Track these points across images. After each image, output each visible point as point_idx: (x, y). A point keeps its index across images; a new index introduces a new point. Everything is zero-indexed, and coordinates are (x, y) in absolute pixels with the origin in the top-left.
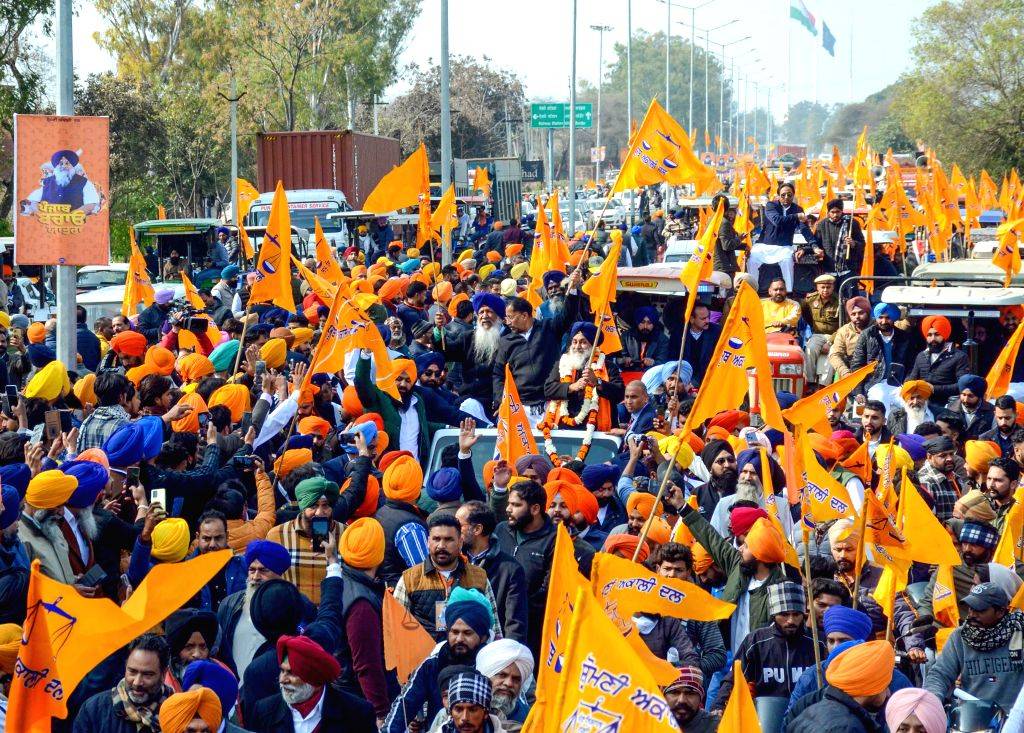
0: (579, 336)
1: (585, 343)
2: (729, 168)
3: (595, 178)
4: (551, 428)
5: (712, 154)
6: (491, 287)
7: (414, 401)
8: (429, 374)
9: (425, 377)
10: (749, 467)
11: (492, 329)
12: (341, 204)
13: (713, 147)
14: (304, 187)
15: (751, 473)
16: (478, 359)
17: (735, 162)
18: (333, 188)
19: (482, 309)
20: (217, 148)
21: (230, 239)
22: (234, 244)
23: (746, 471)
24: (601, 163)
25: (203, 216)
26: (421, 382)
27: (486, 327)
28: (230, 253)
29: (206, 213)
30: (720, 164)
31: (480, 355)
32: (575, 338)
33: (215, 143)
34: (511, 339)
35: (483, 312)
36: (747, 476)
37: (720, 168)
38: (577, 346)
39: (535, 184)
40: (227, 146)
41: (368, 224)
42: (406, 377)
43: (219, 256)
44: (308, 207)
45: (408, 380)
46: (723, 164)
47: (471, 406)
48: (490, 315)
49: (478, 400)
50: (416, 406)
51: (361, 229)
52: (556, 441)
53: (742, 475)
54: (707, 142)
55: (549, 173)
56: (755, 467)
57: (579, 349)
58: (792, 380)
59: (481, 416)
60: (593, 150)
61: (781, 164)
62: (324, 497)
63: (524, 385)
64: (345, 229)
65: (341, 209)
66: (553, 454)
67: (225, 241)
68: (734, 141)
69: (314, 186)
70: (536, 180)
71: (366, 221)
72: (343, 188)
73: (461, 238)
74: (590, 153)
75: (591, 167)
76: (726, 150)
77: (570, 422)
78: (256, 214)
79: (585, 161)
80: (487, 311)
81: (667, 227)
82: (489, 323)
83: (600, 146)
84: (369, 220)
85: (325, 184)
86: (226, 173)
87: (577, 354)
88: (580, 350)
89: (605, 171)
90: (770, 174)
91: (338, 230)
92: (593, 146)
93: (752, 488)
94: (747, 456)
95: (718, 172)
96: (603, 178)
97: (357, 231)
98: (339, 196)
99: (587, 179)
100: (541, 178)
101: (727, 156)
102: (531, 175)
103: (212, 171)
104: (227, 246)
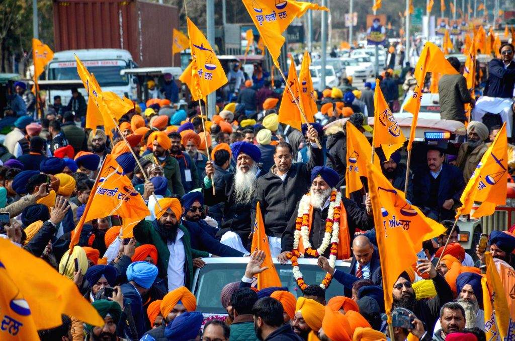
0: (319, 179)
1: (324, 185)
2: (461, 31)
3: (348, 41)
4: (298, 257)
5: (447, 19)
6: (244, 137)
7: (180, 235)
8: (194, 209)
9: (190, 214)
10: (468, 287)
11: (249, 173)
12: (128, 61)
13: (448, 13)
14: (95, 47)
15: (470, 292)
16: (238, 199)
17: (467, 25)
18: (120, 47)
19: (240, 156)
20: (22, 11)
21: (26, 92)
22: (30, 96)
23: (465, 291)
24: (354, 27)
25: (11, 72)
26: (187, 218)
27: (244, 170)
28: (28, 104)
29: (14, 68)
30: (454, 28)
31: (239, 196)
32: (315, 180)
33: (20, 7)
34: (269, 179)
35: (241, 158)
36: (465, 295)
37: (454, 31)
38: (317, 187)
39: (297, 45)
40: (29, 10)
41: (156, 80)
42: (170, 212)
43: (17, 107)
44: (100, 64)
45: (173, 215)
46: (456, 27)
47: (230, 238)
48: (247, 161)
49: (237, 233)
50: (182, 239)
51: (150, 84)
52: (302, 268)
53: (462, 294)
54: (443, 8)
55: (309, 35)
56: (473, 287)
57: (318, 190)
58: (507, 212)
59: (239, 247)
60: (346, 16)
61: (507, 27)
62: (108, 315)
63: (278, 219)
64: (132, 84)
65: (128, 66)
66: (299, 279)
67: (22, 94)
68: (466, 8)
69: (104, 46)
70: (297, 41)
71: (155, 76)
72: (129, 47)
73: (236, 91)
74: (344, 18)
75: (345, 30)
76: (459, 16)
77: (313, 252)
78: (54, 69)
79: (339, 25)
80: (245, 158)
81: (406, 82)
82: (247, 168)
83: (353, 12)
84: (157, 76)
85: (113, 44)
86: (29, 34)
87: (317, 194)
88: (320, 191)
89: (357, 34)
90: (496, 35)
91: (126, 84)
92: (347, 12)
93: (470, 305)
94: (466, 278)
95: (452, 34)
96: (355, 39)
97: (147, 85)
98: (126, 55)
99: (341, 42)
100: (301, 40)
101: (460, 20)
102: (293, 37)
103: (19, 31)
104: (24, 97)
